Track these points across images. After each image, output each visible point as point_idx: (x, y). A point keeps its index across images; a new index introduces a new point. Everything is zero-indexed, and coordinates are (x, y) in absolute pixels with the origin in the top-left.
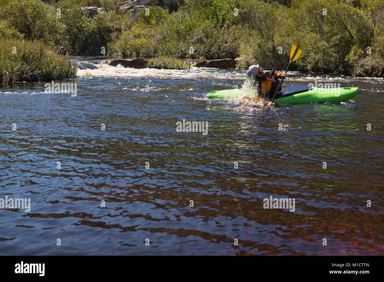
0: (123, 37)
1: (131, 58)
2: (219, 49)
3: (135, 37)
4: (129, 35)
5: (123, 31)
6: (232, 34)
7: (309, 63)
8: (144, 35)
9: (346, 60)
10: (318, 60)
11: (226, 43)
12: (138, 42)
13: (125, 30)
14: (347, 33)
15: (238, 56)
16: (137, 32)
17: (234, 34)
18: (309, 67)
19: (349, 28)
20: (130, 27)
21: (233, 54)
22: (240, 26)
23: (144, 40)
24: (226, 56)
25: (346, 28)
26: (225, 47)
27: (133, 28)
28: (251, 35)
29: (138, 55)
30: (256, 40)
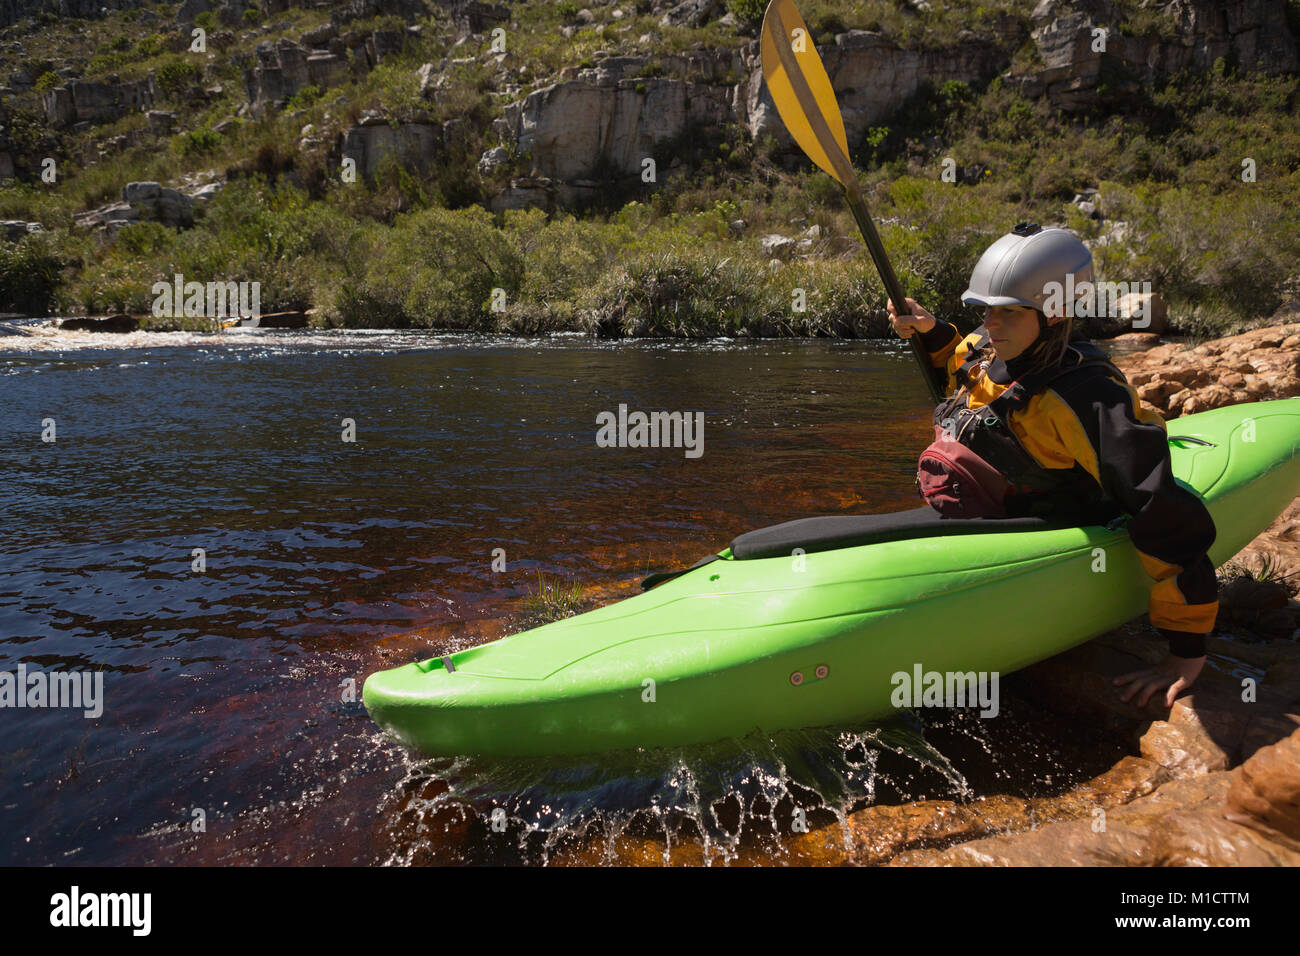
0: (86, 277)
1: (106, 315)
2: (277, 296)
3: (112, 276)
4: (99, 272)
5: (86, 266)
6: (297, 271)
7: (429, 315)
8: (130, 273)
9: (483, 309)
10: (443, 310)
11: (288, 285)
12: (118, 285)
13: (90, 265)
14: (486, 270)
15: (311, 307)
16: (116, 267)
17: (301, 271)
18: (430, 321)
19: (486, 259)
20: (100, 259)
21: (302, 304)
22: (310, 258)
23: (130, 282)
24: (289, 308)
25: (482, 261)
26: (286, 293)
27: (107, 261)
28: (330, 272)
29: (120, 308)
30: (339, 279)
